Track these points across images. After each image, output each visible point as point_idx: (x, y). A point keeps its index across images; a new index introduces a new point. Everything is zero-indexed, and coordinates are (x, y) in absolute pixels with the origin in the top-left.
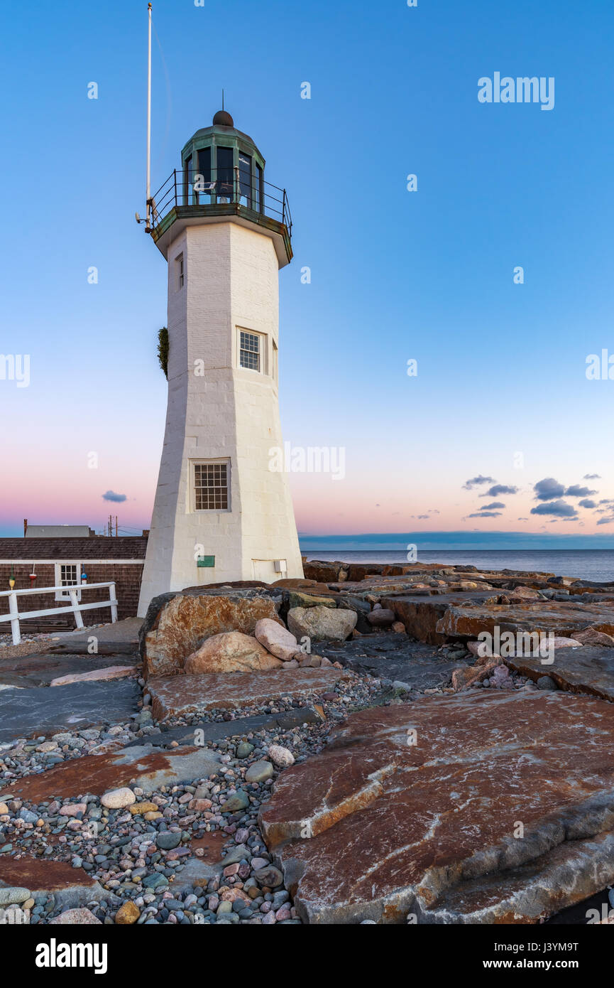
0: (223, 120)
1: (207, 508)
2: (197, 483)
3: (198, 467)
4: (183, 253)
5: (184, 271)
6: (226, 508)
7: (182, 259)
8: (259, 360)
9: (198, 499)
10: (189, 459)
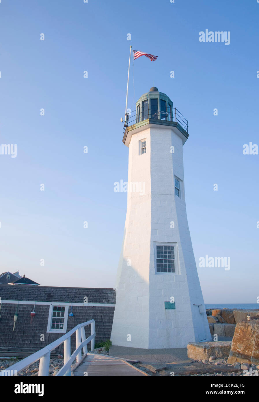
0: (154, 90)
1: (163, 272)
2: (158, 256)
3: (158, 247)
4: (146, 138)
5: (146, 147)
6: (174, 272)
7: (143, 141)
8: (180, 193)
9: (158, 266)
10: (154, 242)
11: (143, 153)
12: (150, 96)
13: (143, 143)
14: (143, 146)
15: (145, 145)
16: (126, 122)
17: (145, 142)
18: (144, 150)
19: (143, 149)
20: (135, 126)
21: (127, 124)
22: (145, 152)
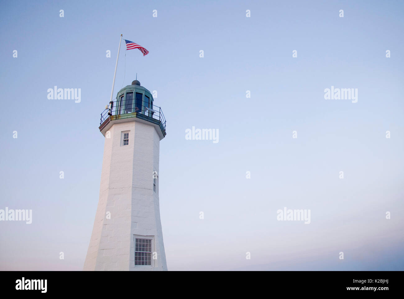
0: (136, 83)
1: (141, 265)
2: (137, 249)
3: (137, 240)
4: (130, 131)
5: (129, 139)
6: (150, 265)
7: (126, 133)
8: (155, 188)
9: (136, 258)
10: (134, 235)
11: (125, 144)
12: (136, 90)
13: (125, 135)
14: (125, 138)
15: (128, 138)
16: (110, 110)
17: (128, 134)
18: (126, 142)
19: (125, 140)
20: (120, 117)
21: (111, 112)
22: (128, 144)
